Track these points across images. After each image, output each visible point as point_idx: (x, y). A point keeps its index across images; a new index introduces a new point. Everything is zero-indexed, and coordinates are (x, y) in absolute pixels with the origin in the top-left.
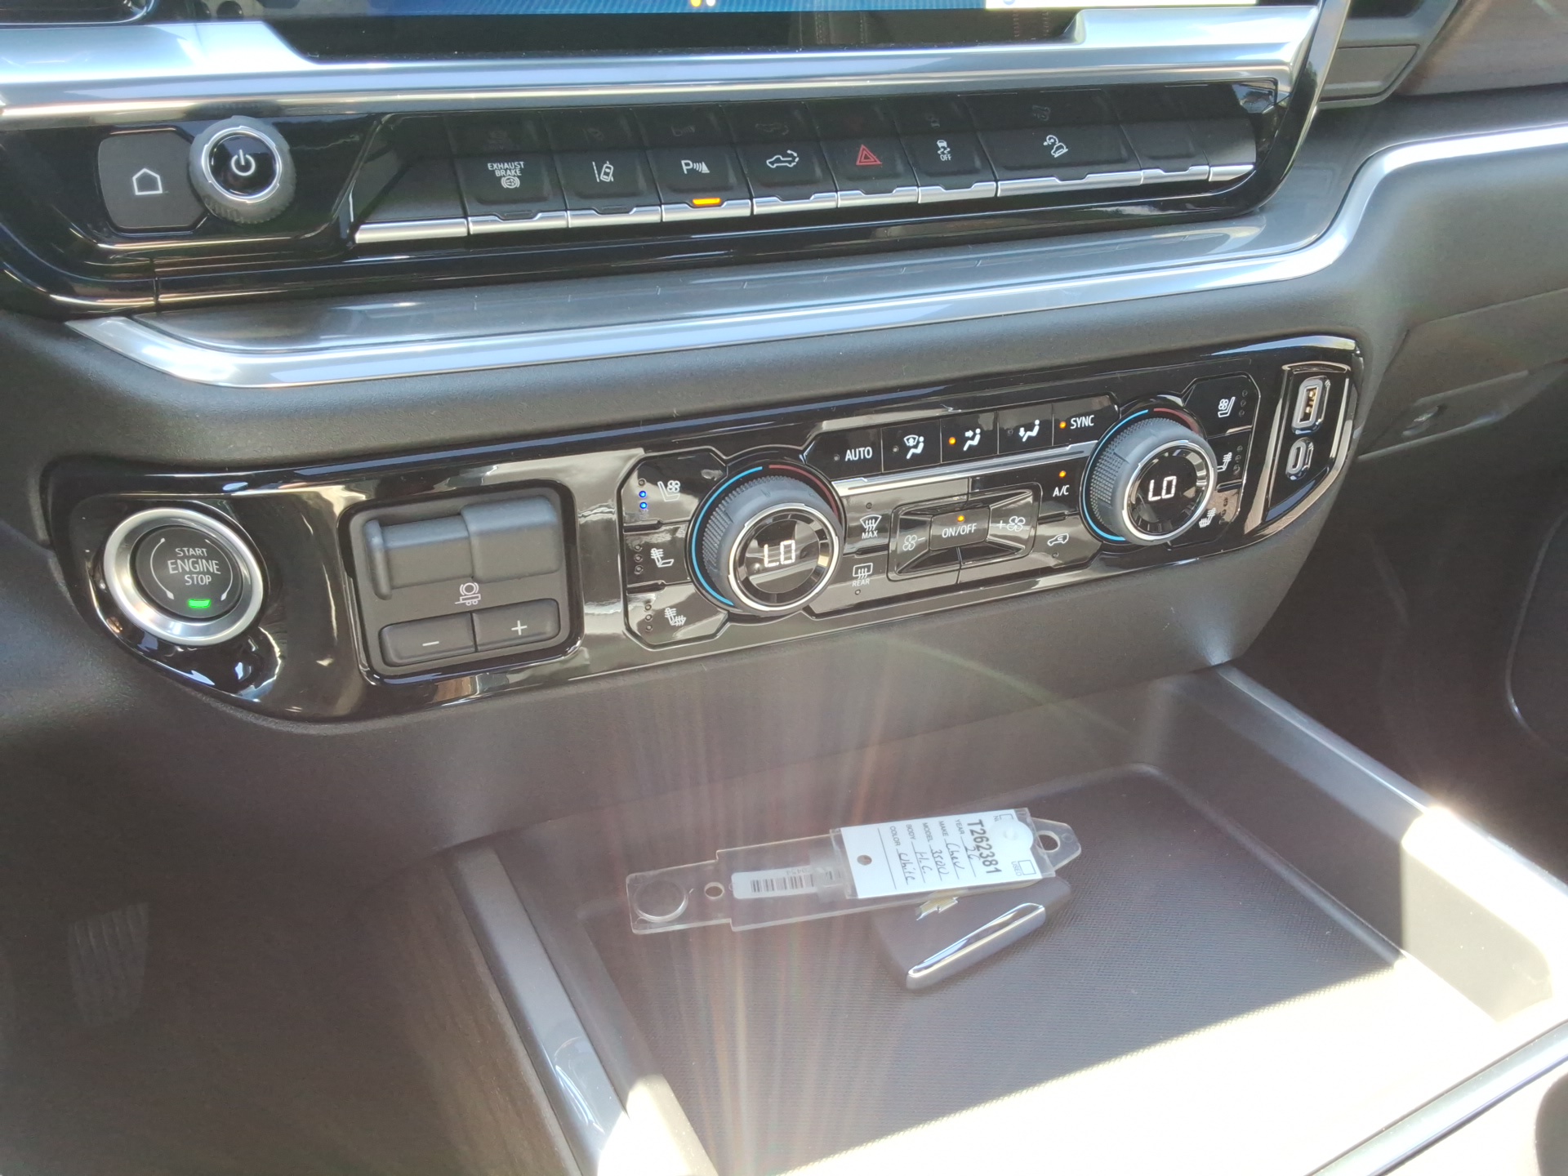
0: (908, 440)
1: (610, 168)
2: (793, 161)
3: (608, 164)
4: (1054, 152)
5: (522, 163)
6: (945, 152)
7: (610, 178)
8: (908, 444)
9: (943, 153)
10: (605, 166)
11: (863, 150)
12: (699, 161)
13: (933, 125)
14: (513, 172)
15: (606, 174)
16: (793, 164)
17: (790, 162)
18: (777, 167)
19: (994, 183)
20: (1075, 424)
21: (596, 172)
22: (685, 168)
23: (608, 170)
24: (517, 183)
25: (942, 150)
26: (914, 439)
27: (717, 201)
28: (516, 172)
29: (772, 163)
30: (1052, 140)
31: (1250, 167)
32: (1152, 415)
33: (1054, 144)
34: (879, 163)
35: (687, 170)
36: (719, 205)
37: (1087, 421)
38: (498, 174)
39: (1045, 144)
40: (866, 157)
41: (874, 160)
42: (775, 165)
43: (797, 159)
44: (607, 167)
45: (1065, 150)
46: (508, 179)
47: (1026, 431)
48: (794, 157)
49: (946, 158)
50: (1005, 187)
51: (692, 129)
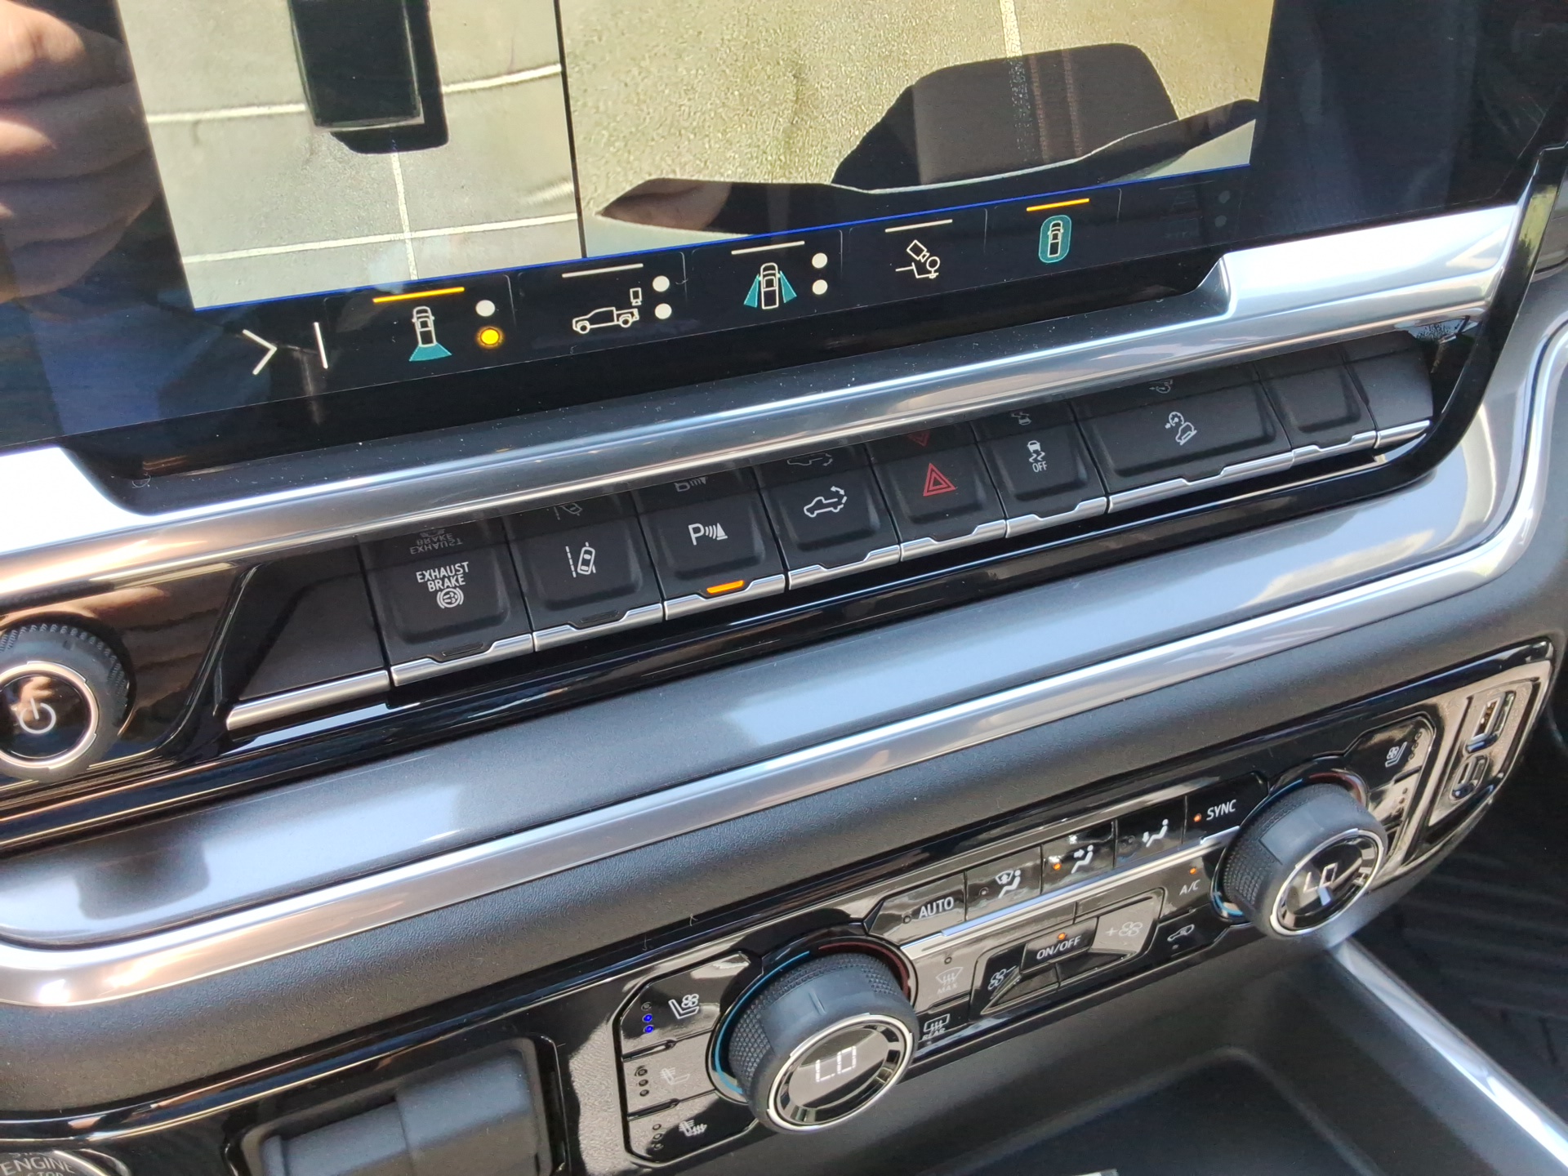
0: (1000, 878)
1: (590, 553)
2: (839, 503)
3: (587, 547)
4: (1180, 438)
5: (465, 564)
6: (1039, 458)
7: (591, 569)
8: (1000, 883)
9: (1036, 461)
10: (584, 549)
11: (932, 472)
12: (713, 523)
13: (1021, 422)
14: (453, 581)
15: (585, 564)
16: (840, 507)
17: (835, 505)
18: (818, 514)
19: (1105, 499)
20: (1212, 814)
21: (571, 562)
22: (694, 536)
23: (587, 557)
24: (459, 597)
25: (1035, 456)
26: (1009, 875)
27: (740, 583)
28: (457, 580)
29: (811, 510)
30: (1176, 420)
31: (1427, 423)
32: (1308, 783)
33: (1178, 424)
34: (953, 488)
35: (697, 538)
36: (742, 589)
37: (1228, 808)
38: (432, 587)
39: (1168, 426)
40: (936, 483)
41: (947, 486)
42: (816, 512)
43: (844, 499)
44: (587, 552)
45: (1193, 433)
46: (447, 593)
47: (1150, 835)
48: (841, 497)
49: (1039, 467)
50: (1118, 500)
51: (704, 480)
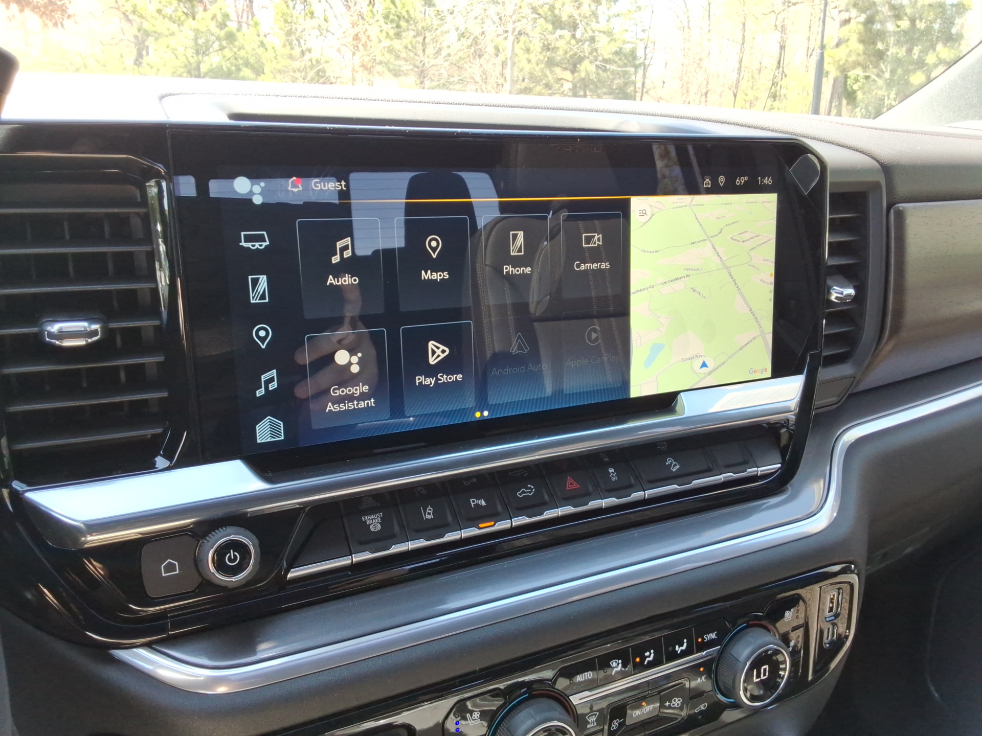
0: (612, 663)
1: (430, 510)
2: (532, 491)
3: (429, 508)
4: (673, 468)
5: (381, 514)
6: (614, 475)
7: (430, 517)
8: (612, 666)
9: (613, 476)
10: (428, 508)
11: (569, 480)
12: (480, 499)
13: (605, 460)
14: (377, 520)
15: (429, 514)
16: (532, 493)
17: (530, 492)
18: (523, 496)
19: (643, 492)
20: (706, 638)
21: (423, 513)
22: (472, 504)
23: (430, 511)
24: (379, 527)
25: (612, 474)
26: (616, 662)
27: (493, 523)
28: (378, 520)
29: (520, 494)
30: (670, 461)
31: (779, 465)
32: (749, 626)
33: (671, 463)
34: (578, 486)
35: (474, 505)
36: (493, 525)
37: (713, 636)
38: (368, 523)
39: (667, 464)
40: (571, 484)
41: (576, 486)
42: (522, 495)
43: (534, 490)
44: (429, 510)
45: (678, 467)
46: (374, 525)
47: (679, 647)
48: (532, 489)
49: (614, 479)
50: (649, 493)
51: (475, 480)
